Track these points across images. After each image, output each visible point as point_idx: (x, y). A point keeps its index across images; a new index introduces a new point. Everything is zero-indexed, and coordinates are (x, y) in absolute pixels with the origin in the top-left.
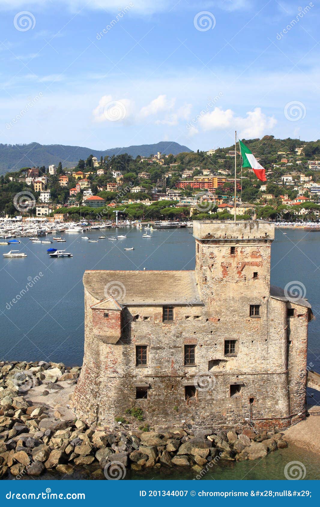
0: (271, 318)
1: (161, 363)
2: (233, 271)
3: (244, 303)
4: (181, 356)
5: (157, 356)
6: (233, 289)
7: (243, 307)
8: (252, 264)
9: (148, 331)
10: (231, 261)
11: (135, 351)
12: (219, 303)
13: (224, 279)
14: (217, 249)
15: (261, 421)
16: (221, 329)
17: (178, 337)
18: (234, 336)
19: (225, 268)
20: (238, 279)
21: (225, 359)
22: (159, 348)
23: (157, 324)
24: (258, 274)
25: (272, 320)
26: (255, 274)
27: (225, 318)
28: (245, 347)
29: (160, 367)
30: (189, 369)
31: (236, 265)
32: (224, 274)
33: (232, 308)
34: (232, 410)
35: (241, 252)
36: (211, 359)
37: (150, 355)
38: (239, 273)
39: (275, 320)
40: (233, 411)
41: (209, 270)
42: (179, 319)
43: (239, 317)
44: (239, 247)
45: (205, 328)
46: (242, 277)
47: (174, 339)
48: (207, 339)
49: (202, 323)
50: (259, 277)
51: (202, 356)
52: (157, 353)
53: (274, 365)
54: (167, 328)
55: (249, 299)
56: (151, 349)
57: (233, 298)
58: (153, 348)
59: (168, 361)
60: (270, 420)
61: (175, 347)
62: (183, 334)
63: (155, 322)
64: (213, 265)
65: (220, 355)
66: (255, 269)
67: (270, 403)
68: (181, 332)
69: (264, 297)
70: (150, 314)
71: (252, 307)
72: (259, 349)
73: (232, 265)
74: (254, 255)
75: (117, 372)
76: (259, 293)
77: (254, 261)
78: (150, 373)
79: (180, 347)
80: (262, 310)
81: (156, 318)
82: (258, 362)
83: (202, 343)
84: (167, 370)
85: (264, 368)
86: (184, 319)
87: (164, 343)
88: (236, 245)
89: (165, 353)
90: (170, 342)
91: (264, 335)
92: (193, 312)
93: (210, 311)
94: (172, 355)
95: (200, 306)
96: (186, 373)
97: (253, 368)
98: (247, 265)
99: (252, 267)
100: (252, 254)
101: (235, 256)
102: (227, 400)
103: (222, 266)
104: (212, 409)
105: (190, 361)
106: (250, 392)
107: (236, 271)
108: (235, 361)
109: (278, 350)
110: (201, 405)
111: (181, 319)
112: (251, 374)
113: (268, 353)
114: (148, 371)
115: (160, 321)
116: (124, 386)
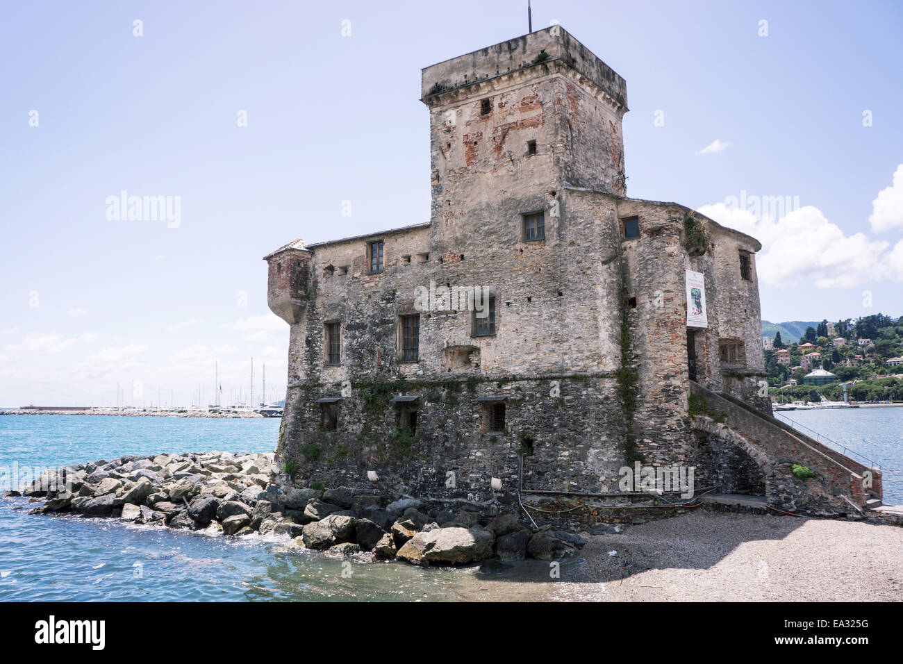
0: (568, 238)
1: (361, 357)
2: (487, 145)
3: (511, 211)
4: (396, 341)
5: (355, 342)
6: (488, 185)
7: (509, 221)
8: (523, 125)
9: (342, 295)
10: (482, 129)
12: (462, 219)
13: (470, 167)
14: (455, 112)
15: (544, 497)
16: (464, 277)
17: (388, 301)
19: (472, 147)
20: (494, 162)
21: (474, 343)
22: (357, 327)
23: (357, 278)
24: (537, 143)
25: (572, 244)
27: (473, 250)
28: (512, 312)
29: (360, 366)
30: (408, 370)
31: (490, 135)
32: (470, 159)
33: (487, 227)
35: (501, 105)
36: (448, 346)
37: (344, 342)
39: (579, 242)
41: (441, 156)
42: (391, 263)
43: (501, 245)
44: (495, 96)
45: (436, 278)
46: (504, 156)
47: (382, 305)
49: (429, 268)
50: (539, 148)
51: (430, 339)
52: (354, 337)
53: (580, 355)
54: (372, 284)
55: (520, 201)
56: (346, 328)
57: (488, 205)
58: (349, 327)
59: (372, 352)
61: (384, 322)
62: (398, 293)
63: (355, 275)
64: (449, 145)
65: (462, 336)
66: (529, 134)
68: (395, 291)
69: (554, 193)
70: (348, 260)
71: (527, 217)
72: (545, 316)
73: (485, 135)
74: (526, 105)
75: (299, 378)
76: (541, 184)
77: (526, 117)
78: (344, 377)
79: (391, 323)
80: (549, 221)
81: (356, 267)
82: (543, 347)
84: (371, 372)
85: (556, 363)
86: (402, 262)
87: (366, 316)
88: (489, 91)
89: (367, 336)
90: (376, 312)
91: (553, 279)
92: (414, 246)
93: (446, 239)
94: (378, 340)
95: (427, 231)
96: (402, 378)
97: (532, 365)
98: (513, 128)
99: (522, 132)
100: (523, 104)
101: (488, 118)
102: (472, 441)
103: (466, 143)
104: (443, 461)
105: (410, 352)
106: (523, 423)
107: (490, 146)
108: (493, 346)
109: (587, 315)
110: (423, 450)
111: (395, 264)
112: (528, 379)
113: (566, 326)
114: (341, 374)
115: (362, 272)
116: (304, 405)
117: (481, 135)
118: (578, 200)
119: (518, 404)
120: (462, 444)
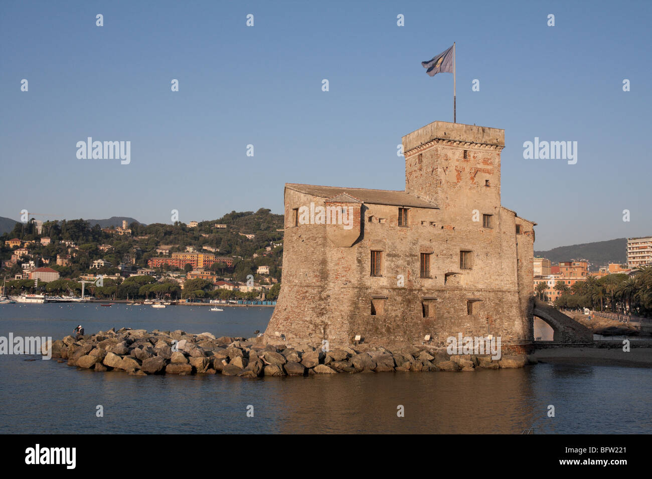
0: (503, 230)
1: (396, 273)
2: (466, 175)
4: (417, 266)
5: (393, 264)
6: (467, 195)
8: (484, 171)
9: (383, 235)
10: (465, 166)
11: (369, 256)
12: (454, 209)
13: (458, 183)
14: (451, 151)
16: (456, 238)
17: (414, 244)
18: (468, 247)
19: (459, 172)
20: (471, 185)
21: (461, 271)
22: (395, 256)
24: (490, 181)
25: (504, 233)
26: (487, 183)
27: (459, 226)
28: (480, 259)
29: (396, 278)
30: (426, 282)
32: (458, 179)
33: (466, 217)
35: (474, 157)
36: (446, 271)
37: (385, 263)
38: (472, 179)
40: (472, 332)
41: (443, 173)
42: (415, 224)
43: (473, 227)
44: (472, 151)
45: (441, 236)
46: (475, 184)
47: (410, 246)
48: (443, 248)
49: (437, 230)
50: (491, 185)
51: (438, 267)
52: (392, 261)
53: (507, 282)
54: (403, 233)
55: (482, 208)
56: (387, 256)
58: (389, 255)
59: (404, 271)
60: (507, 343)
61: (411, 255)
62: (419, 241)
63: (391, 226)
64: (447, 168)
65: (455, 268)
68: (418, 239)
69: (496, 208)
70: (385, 215)
71: (484, 215)
72: (494, 263)
73: (466, 169)
74: (486, 161)
75: (350, 282)
76: (491, 202)
77: (485, 168)
78: (385, 284)
79: (416, 256)
80: (494, 221)
81: (392, 221)
82: (493, 277)
83: (438, 252)
85: (498, 285)
86: (420, 224)
87: (400, 250)
88: (469, 148)
89: (401, 262)
90: (406, 249)
91: (497, 247)
92: (428, 217)
93: (445, 217)
94: (409, 264)
96: (423, 286)
97: (488, 284)
98: (479, 171)
99: (483, 174)
100: (484, 161)
101: (467, 161)
102: (464, 319)
103: (456, 170)
104: (451, 329)
105: (425, 272)
106: (487, 311)
107: (469, 176)
108: (471, 274)
109: (510, 265)
111: (417, 224)
112: (487, 291)
113: (502, 269)
114: (383, 281)
115: (395, 225)
116: (358, 298)
117: (464, 169)
118: (506, 213)
119: (483, 302)
120: (460, 320)
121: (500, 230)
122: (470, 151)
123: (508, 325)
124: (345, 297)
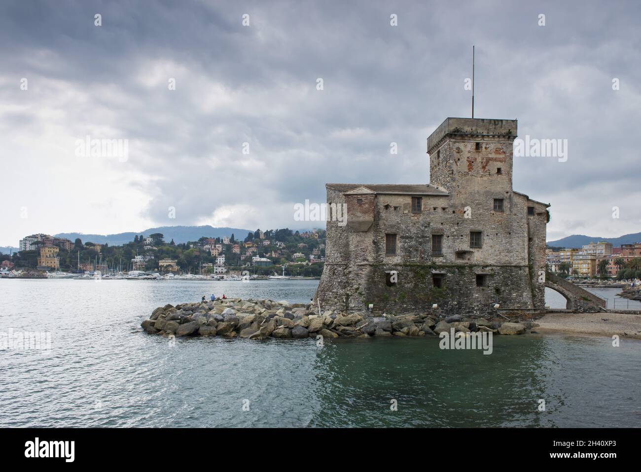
0: (514, 212)
1: (410, 252)
2: (478, 164)
3: (489, 196)
4: (429, 246)
5: (406, 244)
6: (478, 183)
7: (488, 200)
8: (496, 160)
9: (397, 220)
10: (477, 157)
11: (385, 239)
12: (465, 195)
13: (469, 173)
14: (463, 144)
15: (507, 311)
16: (466, 221)
17: (426, 227)
18: (479, 228)
19: (471, 163)
20: (482, 173)
21: (471, 250)
22: (407, 238)
23: (406, 214)
24: (502, 169)
25: (515, 215)
26: (499, 170)
27: (470, 210)
28: (489, 239)
29: (409, 256)
30: (437, 260)
31: (480, 160)
32: (469, 169)
33: (477, 202)
34: (479, 300)
35: (486, 148)
36: (457, 250)
37: (399, 244)
38: (484, 167)
39: (518, 214)
41: (455, 164)
42: (427, 210)
43: (484, 210)
44: (484, 143)
45: (452, 220)
46: (486, 172)
47: (422, 229)
48: (453, 230)
49: (449, 214)
50: (503, 172)
51: (449, 246)
52: (406, 242)
53: (517, 258)
54: (416, 218)
55: (493, 193)
56: (400, 238)
57: (478, 192)
58: (402, 237)
59: (417, 250)
60: (516, 311)
61: (423, 237)
62: (431, 224)
63: (405, 212)
64: (459, 159)
65: (466, 246)
66: (499, 165)
67: (515, 294)
68: (430, 223)
69: (507, 193)
70: (400, 204)
71: (495, 200)
72: (504, 242)
73: (478, 160)
74: (497, 151)
75: (367, 260)
76: (502, 188)
77: (497, 157)
78: (399, 261)
79: (428, 237)
80: (506, 204)
81: (405, 208)
82: (502, 254)
83: (448, 234)
84: (416, 259)
85: (508, 260)
86: (432, 210)
87: (412, 233)
88: (481, 140)
89: (413, 243)
90: (418, 232)
91: (508, 228)
92: (440, 203)
93: (456, 203)
94: (420, 245)
95: (447, 198)
96: (434, 263)
97: (497, 260)
98: (491, 160)
99: (495, 163)
100: (496, 150)
101: (480, 152)
102: (473, 290)
103: (468, 161)
104: (460, 299)
105: (437, 250)
106: (496, 283)
107: (480, 166)
108: (480, 252)
109: (521, 243)
110: (449, 294)
111: (429, 210)
112: (496, 266)
113: (512, 246)
114: (397, 260)
115: (409, 211)
116: (374, 274)
117: (476, 159)
118: (518, 197)
119: (492, 276)
120: (469, 292)
121: (511, 212)
122: (482, 143)
123: (516, 295)
124: (363, 273)
